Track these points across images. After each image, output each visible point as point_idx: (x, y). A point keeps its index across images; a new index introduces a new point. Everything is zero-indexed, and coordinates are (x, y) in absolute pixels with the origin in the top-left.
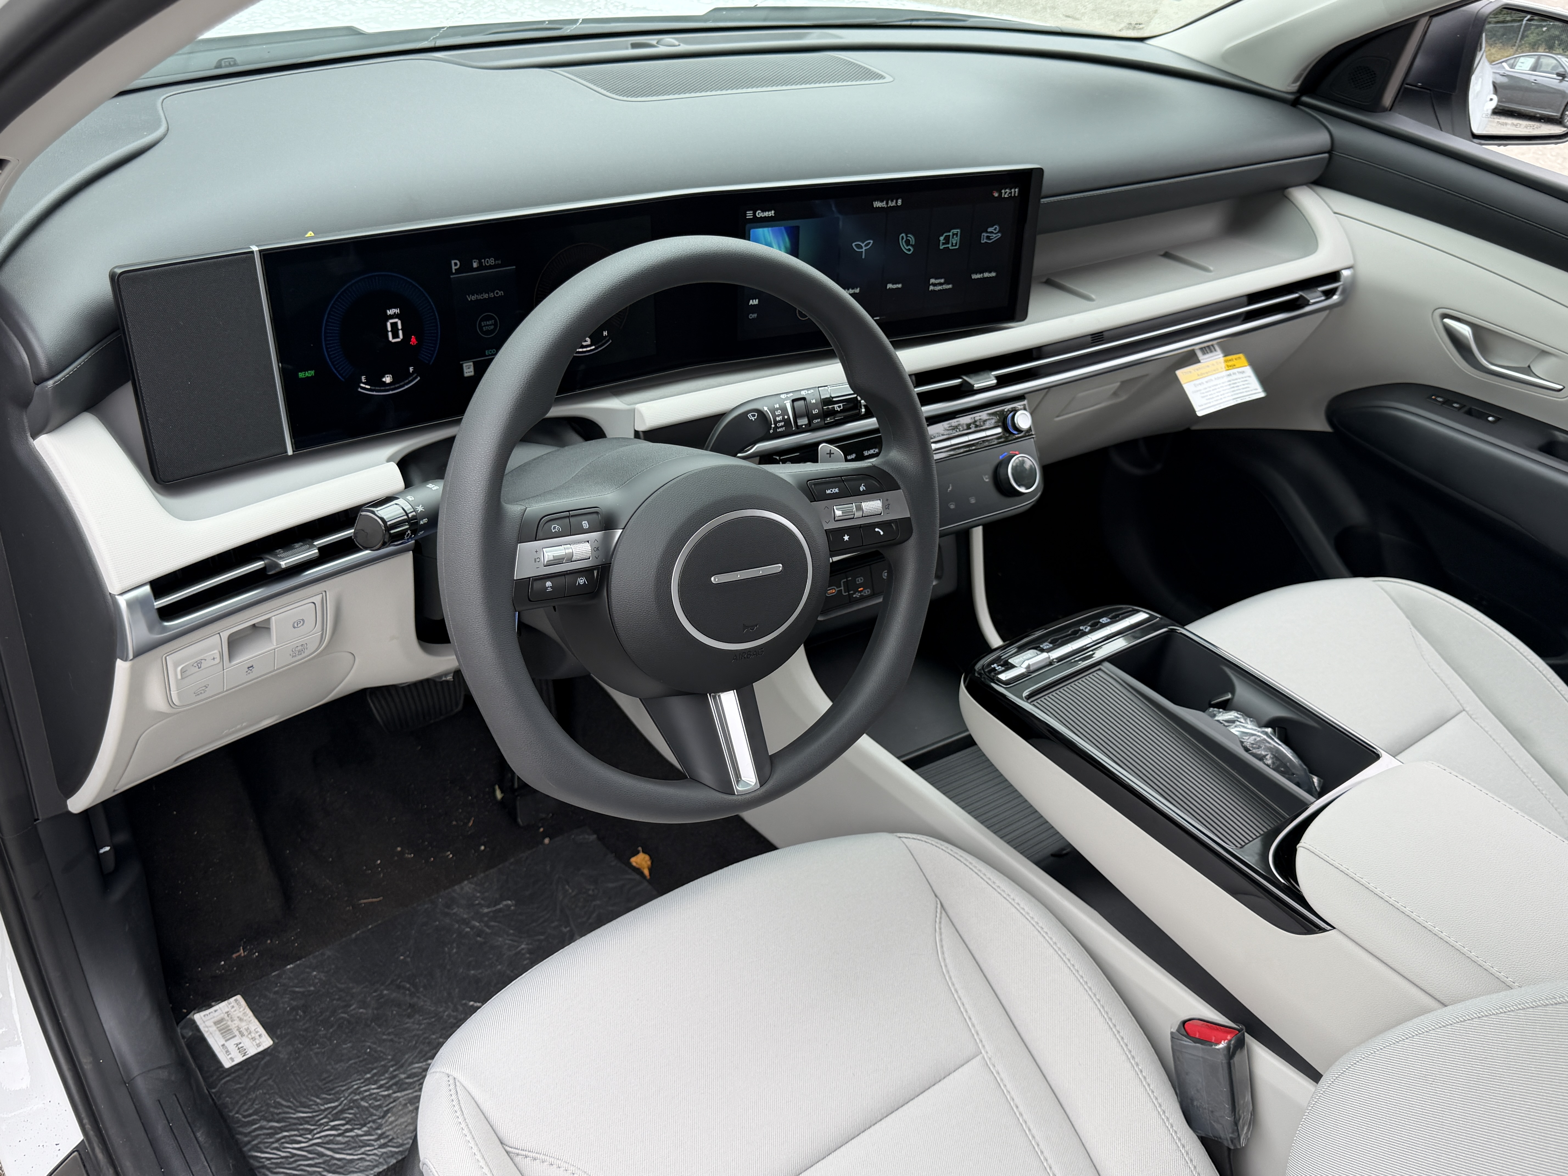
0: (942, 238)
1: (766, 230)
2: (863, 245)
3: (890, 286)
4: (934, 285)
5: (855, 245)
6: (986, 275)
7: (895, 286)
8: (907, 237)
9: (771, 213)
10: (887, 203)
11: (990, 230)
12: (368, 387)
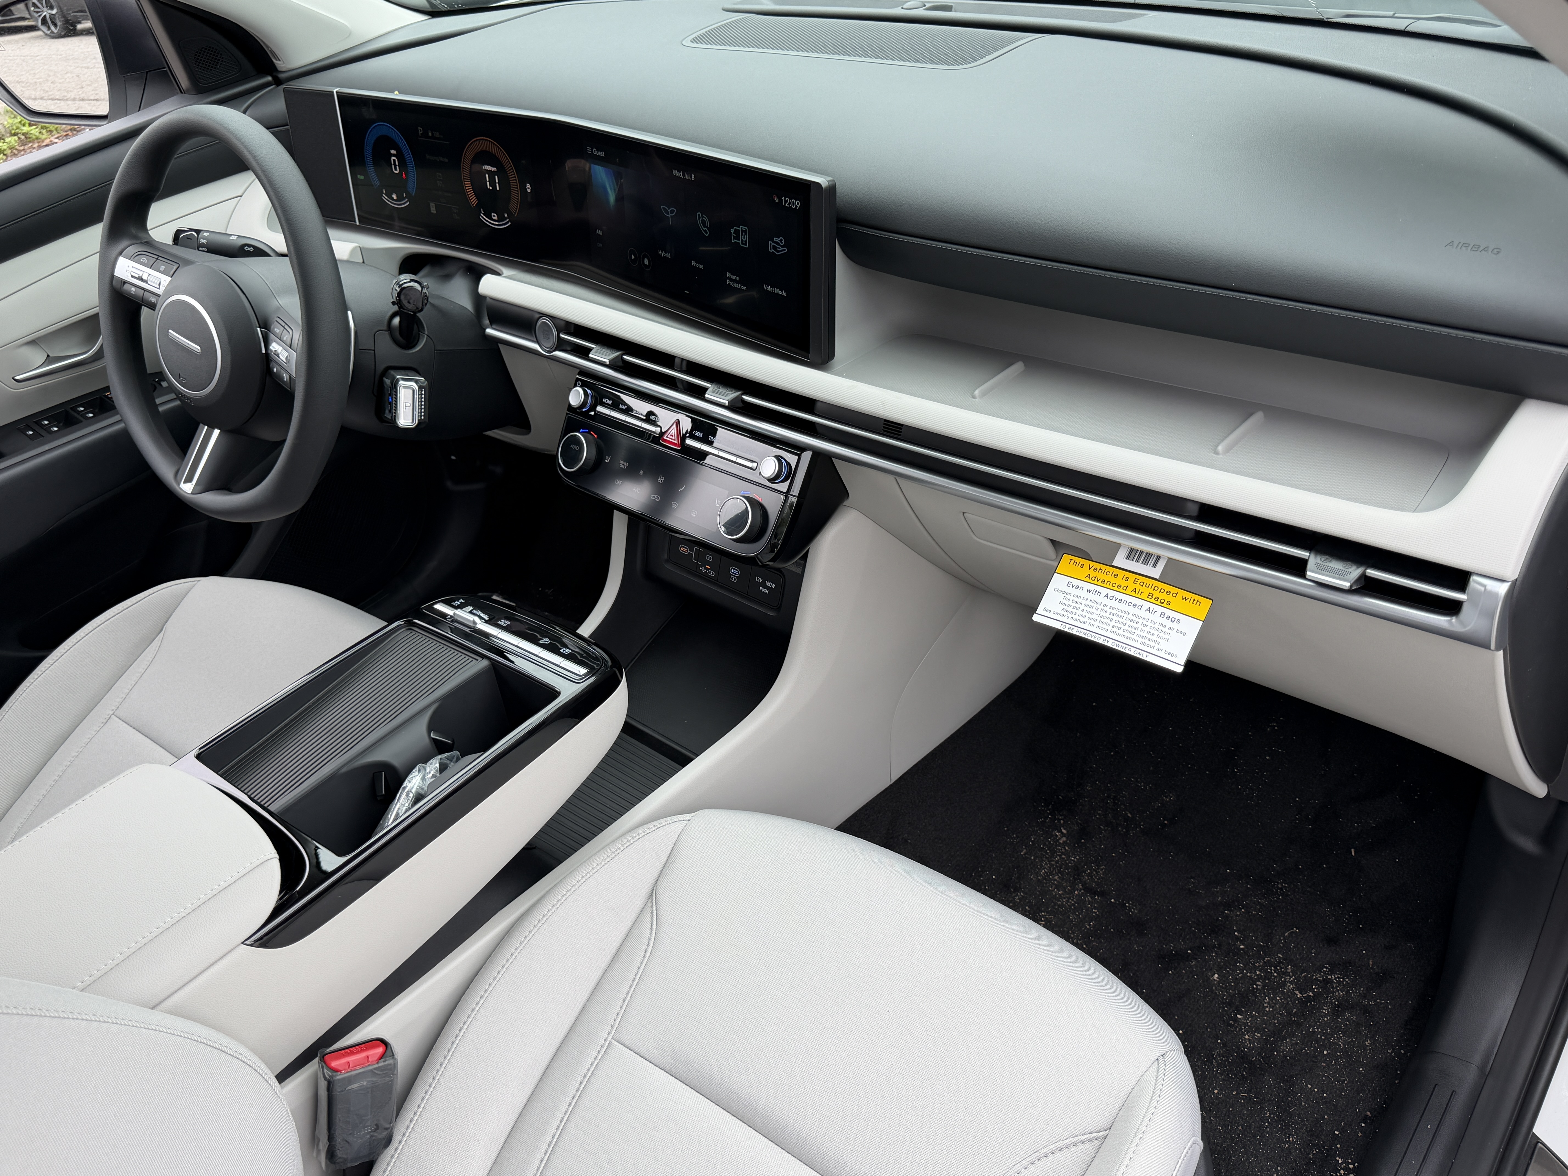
0: (732, 231)
1: (600, 167)
2: (669, 211)
3: (693, 263)
4: (732, 280)
5: (663, 208)
6: (777, 291)
7: (698, 266)
8: (703, 217)
9: (602, 154)
10: (683, 175)
11: (776, 239)
12: (386, 198)
